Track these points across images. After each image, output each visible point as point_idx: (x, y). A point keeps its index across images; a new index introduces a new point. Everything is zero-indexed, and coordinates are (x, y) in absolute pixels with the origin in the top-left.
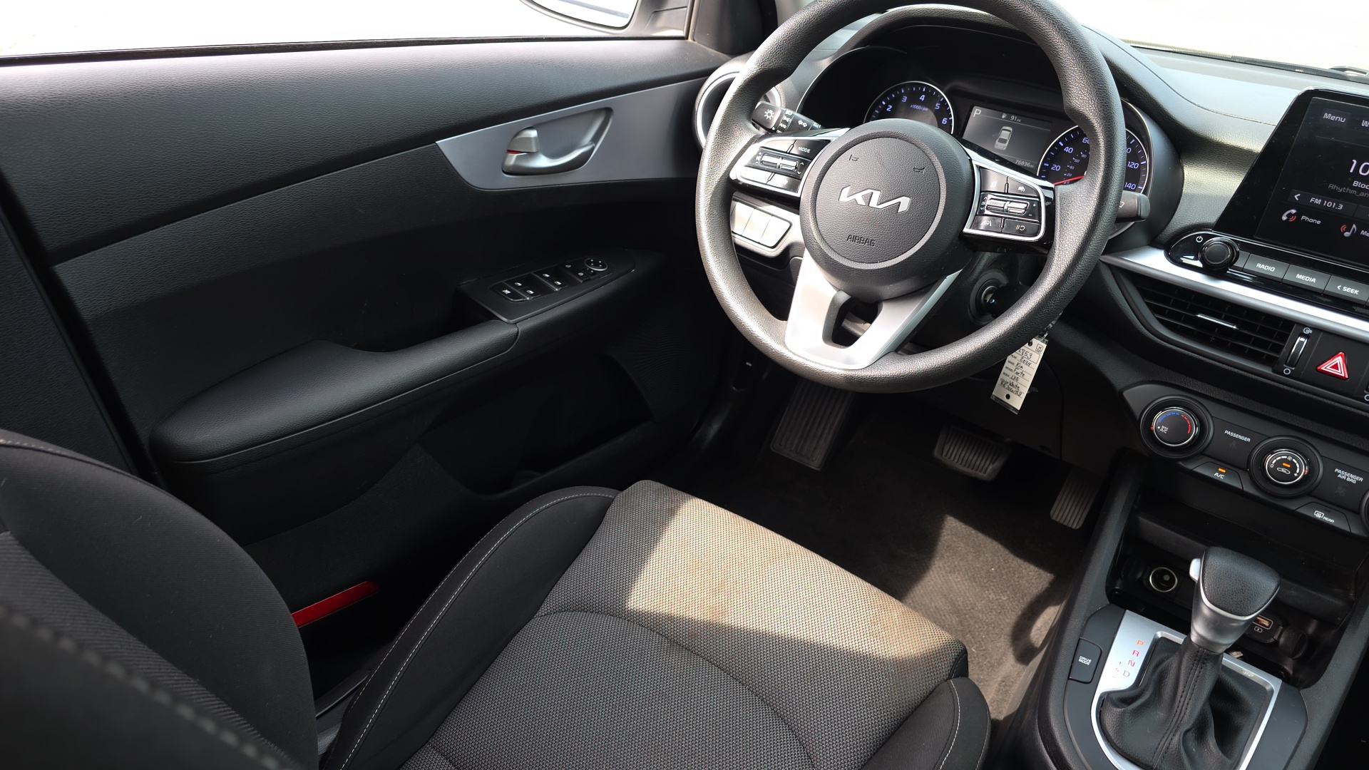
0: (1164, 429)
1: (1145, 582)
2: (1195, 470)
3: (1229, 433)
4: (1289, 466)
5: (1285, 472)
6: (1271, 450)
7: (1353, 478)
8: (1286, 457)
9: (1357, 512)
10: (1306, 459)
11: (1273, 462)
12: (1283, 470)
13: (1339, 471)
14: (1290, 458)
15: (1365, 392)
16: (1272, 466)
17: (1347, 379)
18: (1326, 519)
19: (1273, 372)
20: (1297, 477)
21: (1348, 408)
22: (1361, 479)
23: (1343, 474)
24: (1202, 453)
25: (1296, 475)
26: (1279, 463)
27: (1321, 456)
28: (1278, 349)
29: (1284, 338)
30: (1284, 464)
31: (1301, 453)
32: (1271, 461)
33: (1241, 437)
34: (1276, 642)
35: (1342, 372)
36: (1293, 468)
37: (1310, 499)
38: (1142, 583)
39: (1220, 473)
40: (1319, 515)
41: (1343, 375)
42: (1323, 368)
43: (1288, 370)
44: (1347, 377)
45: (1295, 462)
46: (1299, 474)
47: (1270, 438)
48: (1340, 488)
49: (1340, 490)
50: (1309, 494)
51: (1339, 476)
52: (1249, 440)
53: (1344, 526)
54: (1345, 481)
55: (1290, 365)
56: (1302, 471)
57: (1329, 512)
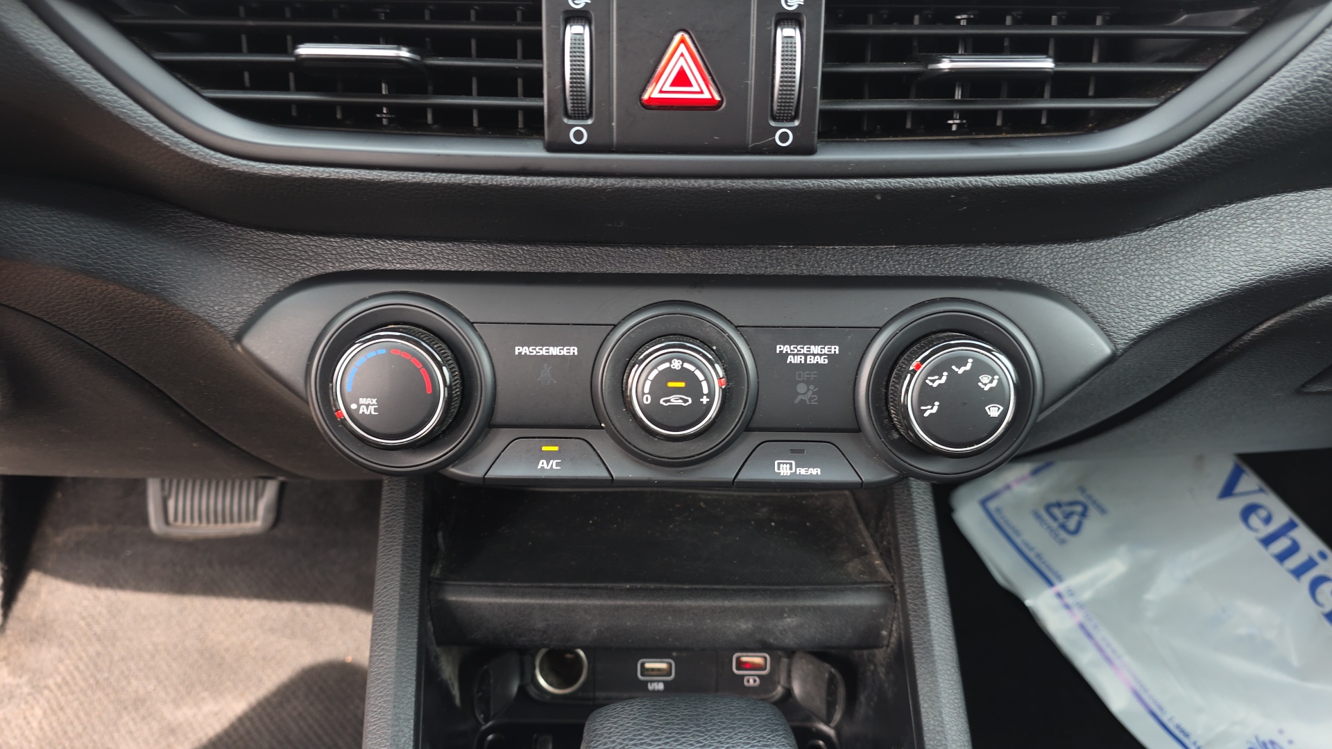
0: (367, 407)
1: (532, 691)
2: (492, 474)
3: (525, 350)
4: (682, 385)
5: (680, 402)
6: (629, 358)
7: (818, 354)
8: (666, 365)
9: (855, 429)
10: (710, 348)
11: (647, 390)
12: (675, 400)
13: (786, 349)
14: (676, 364)
15: (773, 124)
16: (647, 400)
17: (721, 102)
18: (803, 471)
19: (550, 148)
20: (710, 404)
21: (750, 183)
22: (835, 349)
23: (793, 354)
24: (490, 425)
25: (705, 400)
26: (659, 387)
27: (737, 328)
28: (534, 85)
29: (533, 48)
30: (671, 384)
31: (694, 338)
32: (641, 382)
33: (554, 351)
34: (789, 692)
35: (701, 89)
36: (693, 387)
37: (756, 438)
38: (528, 694)
39: (549, 456)
40: (785, 470)
41: (707, 95)
42: (656, 95)
43: (579, 132)
44: (717, 98)
45: (691, 368)
46: (711, 395)
47: (615, 326)
48: (801, 388)
49: (804, 392)
50: (748, 428)
51: (790, 359)
52: (574, 350)
53: (842, 474)
54: (804, 367)
55: (580, 115)
56: (712, 379)
57: (801, 451)
